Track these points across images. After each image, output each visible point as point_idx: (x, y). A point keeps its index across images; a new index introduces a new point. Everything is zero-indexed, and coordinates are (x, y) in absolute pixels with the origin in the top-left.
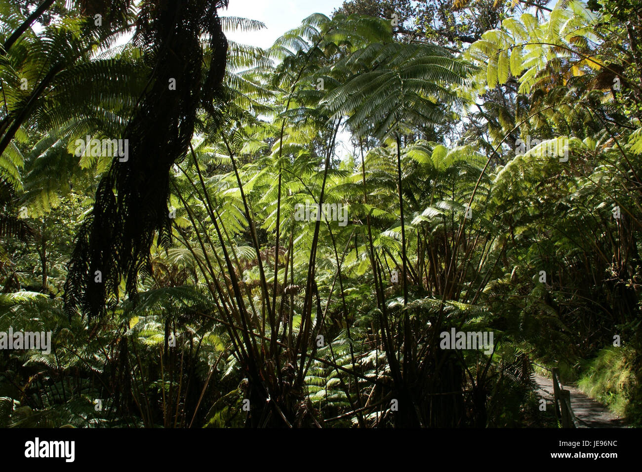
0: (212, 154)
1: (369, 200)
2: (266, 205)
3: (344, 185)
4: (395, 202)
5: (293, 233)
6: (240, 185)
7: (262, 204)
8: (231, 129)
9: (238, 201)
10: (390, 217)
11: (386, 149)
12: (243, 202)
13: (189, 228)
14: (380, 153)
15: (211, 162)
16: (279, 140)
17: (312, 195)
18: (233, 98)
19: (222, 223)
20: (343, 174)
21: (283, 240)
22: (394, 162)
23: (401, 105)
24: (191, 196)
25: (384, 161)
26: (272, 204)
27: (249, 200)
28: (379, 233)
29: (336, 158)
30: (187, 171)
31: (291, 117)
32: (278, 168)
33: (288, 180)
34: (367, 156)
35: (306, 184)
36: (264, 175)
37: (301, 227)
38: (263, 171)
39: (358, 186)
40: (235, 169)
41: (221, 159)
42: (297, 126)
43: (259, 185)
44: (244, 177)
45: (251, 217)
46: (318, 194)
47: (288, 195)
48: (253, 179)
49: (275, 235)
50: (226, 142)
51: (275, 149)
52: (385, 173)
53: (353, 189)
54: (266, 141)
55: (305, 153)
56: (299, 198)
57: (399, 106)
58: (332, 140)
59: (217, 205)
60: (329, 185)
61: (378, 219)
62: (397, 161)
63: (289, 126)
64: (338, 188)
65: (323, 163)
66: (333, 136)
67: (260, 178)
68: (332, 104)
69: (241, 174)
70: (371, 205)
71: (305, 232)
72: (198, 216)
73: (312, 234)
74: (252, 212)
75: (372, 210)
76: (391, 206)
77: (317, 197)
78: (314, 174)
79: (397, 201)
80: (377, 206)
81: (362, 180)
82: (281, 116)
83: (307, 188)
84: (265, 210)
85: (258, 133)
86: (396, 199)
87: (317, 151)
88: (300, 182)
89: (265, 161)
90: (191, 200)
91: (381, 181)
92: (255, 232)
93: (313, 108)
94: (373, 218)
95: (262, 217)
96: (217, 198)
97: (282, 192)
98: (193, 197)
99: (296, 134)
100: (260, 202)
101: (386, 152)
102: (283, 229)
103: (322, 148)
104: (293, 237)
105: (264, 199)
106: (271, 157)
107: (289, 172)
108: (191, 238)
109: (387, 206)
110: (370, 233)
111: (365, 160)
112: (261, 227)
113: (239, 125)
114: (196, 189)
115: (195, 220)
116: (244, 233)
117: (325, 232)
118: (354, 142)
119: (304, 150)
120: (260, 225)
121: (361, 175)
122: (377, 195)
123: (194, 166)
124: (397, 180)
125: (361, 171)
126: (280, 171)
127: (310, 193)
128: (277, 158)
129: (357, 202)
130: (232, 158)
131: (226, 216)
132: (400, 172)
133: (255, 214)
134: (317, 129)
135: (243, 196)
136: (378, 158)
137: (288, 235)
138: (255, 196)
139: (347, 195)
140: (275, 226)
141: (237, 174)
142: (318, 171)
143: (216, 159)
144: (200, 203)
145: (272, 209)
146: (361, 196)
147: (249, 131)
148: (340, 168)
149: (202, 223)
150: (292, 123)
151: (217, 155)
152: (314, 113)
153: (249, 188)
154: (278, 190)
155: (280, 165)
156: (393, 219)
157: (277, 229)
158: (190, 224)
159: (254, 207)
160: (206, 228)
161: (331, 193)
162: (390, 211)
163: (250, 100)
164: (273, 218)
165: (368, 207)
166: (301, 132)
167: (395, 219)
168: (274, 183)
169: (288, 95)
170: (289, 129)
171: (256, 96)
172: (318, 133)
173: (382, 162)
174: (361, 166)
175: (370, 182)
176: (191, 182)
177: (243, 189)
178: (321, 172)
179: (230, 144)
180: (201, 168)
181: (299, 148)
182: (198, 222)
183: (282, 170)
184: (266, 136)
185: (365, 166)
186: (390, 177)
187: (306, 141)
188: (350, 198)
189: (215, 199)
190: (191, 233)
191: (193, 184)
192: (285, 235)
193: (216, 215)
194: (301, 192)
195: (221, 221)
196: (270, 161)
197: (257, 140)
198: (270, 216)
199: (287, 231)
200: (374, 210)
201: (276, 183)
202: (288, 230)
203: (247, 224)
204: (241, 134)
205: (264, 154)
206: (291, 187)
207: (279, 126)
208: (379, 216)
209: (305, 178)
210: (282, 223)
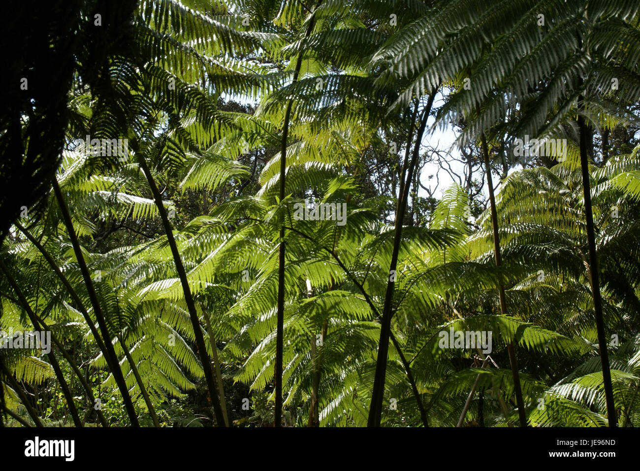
0: (109, 193)
1: (512, 305)
2: (250, 320)
3: (444, 267)
4: (583, 307)
5: (316, 391)
6: (181, 273)
7: (236, 318)
8: (156, 134)
9: (175, 313)
10: (569, 347)
11: (552, 170)
12: (188, 314)
13: (46, 383)
14: (537, 182)
15: (104, 215)
16: (278, 156)
17: (364, 293)
18: (160, 53)
19: (135, 373)
20: (440, 238)
21: (292, 409)
22: (574, 203)
23: (583, 54)
24: (55, 301)
25: (549, 200)
26: (263, 318)
27: (204, 308)
28: (541, 390)
29: (422, 194)
30: (45, 238)
31: (305, 98)
32: (276, 229)
33: (303, 256)
34: (504, 192)
35: (347, 265)
36: (240, 244)
37: (337, 376)
38: (240, 236)
39: (481, 268)
40: (168, 229)
41: (131, 207)
42: (322, 119)
43: (228, 270)
44: (188, 250)
45: (210, 352)
46: (378, 289)
47: (303, 295)
48: (214, 254)
49: (272, 397)
50: (143, 164)
51: (269, 180)
52: (552, 234)
53: (470, 276)
54: (244, 159)
55: (345, 186)
56: (330, 302)
57: (578, 58)
58: (412, 148)
59: (122, 325)
60: (406, 266)
61: (538, 353)
62: (582, 201)
63: (303, 119)
64: (431, 276)
65: (390, 208)
66: (415, 138)
67: (230, 253)
68: (402, 60)
69: (184, 243)
70: (517, 317)
71: (349, 389)
72: (71, 352)
73: (365, 394)
74: (212, 340)
75: (521, 329)
76: (571, 318)
77: (376, 299)
78: (368, 239)
79: (586, 305)
80: (534, 320)
81: (491, 251)
82: (280, 96)
83: (350, 276)
84: (245, 333)
85: (224, 139)
86: (582, 299)
87: (373, 178)
88: (333, 261)
89: (242, 208)
90: (56, 312)
91: (543, 253)
92: (220, 388)
93: (361, 73)
94: (524, 350)
95: (237, 351)
96: (123, 305)
97: (288, 287)
98: (61, 304)
99: (322, 140)
100: (232, 312)
101: (552, 177)
102: (291, 383)
103: (386, 170)
104: (317, 404)
105: (241, 306)
106: (259, 198)
107: (306, 237)
108: (49, 411)
109: (560, 318)
110: (518, 390)
111: (497, 202)
112: (236, 379)
113: (174, 122)
114: (66, 284)
115: (61, 362)
116: (191, 392)
117: (398, 391)
118: (468, 151)
119: (342, 180)
120: (234, 370)
121: (489, 238)
122: (533, 290)
123: (62, 227)
124: (584, 250)
125: (489, 229)
126: (282, 235)
127: (358, 287)
128: (272, 201)
129: (480, 309)
130: (159, 203)
131: (146, 352)
132: (591, 228)
133: (220, 346)
134: (373, 126)
135: (189, 298)
136: (533, 194)
137: (306, 397)
138: (219, 299)
139: (454, 292)
140: (272, 373)
141: (172, 243)
142: (377, 233)
143: (118, 206)
144: (77, 320)
145: (264, 330)
146: (491, 293)
147: (202, 137)
148: (435, 223)
149: (80, 368)
150: (309, 113)
151: (122, 197)
152: (362, 85)
153: (203, 278)
154: (277, 283)
155: (282, 219)
156: (578, 352)
157: (276, 383)
158: (50, 372)
159: (217, 327)
160: (89, 381)
161: (414, 290)
162: (568, 332)
163: (201, 61)
164: (266, 354)
165: (511, 322)
166: (334, 133)
167: (582, 352)
168: (268, 266)
169: (298, 44)
170: (302, 129)
171: (217, 47)
172: (375, 135)
173: (544, 204)
174: (488, 216)
175: (512, 256)
176: (54, 266)
177: (189, 282)
178: (387, 235)
179: (153, 172)
180: (80, 230)
181: (330, 175)
182: (68, 368)
183: (288, 232)
184: (245, 147)
185: (499, 216)
186: (565, 243)
187: (347, 157)
188: (461, 300)
189: (117, 309)
190: (49, 396)
191: (58, 271)
192: (298, 396)
193: (118, 349)
194: (335, 287)
195: (132, 366)
196: (255, 209)
197: (222, 158)
198: (257, 350)
199: (301, 387)
200: (527, 330)
201: (274, 264)
202: (304, 386)
203: (199, 372)
204: (182, 146)
205: (241, 190)
206: (311, 276)
207: (277, 121)
208: (541, 345)
209: (345, 251)
210: (288, 366)
